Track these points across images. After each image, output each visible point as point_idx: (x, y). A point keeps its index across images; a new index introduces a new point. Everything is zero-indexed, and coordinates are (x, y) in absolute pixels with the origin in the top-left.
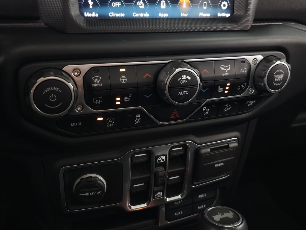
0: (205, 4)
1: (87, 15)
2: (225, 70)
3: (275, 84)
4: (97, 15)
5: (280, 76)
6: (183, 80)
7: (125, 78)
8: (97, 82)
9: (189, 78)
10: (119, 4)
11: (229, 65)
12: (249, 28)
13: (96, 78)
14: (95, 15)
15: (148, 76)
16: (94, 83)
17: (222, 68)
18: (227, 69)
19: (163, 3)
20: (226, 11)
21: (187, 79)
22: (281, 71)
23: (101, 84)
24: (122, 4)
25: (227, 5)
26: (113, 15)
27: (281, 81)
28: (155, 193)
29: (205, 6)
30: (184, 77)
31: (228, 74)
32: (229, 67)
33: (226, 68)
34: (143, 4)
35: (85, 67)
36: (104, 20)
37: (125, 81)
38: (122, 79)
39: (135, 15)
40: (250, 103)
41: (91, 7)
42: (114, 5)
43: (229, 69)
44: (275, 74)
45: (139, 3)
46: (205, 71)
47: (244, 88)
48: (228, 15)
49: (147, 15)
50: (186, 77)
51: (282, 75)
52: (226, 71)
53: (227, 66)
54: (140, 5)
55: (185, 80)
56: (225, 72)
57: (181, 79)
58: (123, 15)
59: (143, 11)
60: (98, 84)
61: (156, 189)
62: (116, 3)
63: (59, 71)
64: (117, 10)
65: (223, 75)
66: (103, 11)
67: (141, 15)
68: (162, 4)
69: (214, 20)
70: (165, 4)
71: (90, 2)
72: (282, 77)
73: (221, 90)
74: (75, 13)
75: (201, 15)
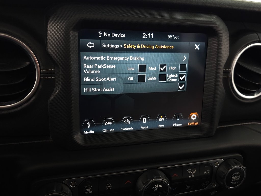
0: (178, 117)
1: (85, 133)
2: (192, 173)
3: (233, 183)
4: (93, 132)
5: (237, 177)
6: (156, 188)
7: (110, 186)
9: (161, 186)
10: (110, 123)
11: (195, 169)
13: (88, 187)
15: (128, 182)
16: (86, 191)
17: (189, 172)
18: (194, 172)
19: (145, 119)
20: (195, 121)
21: (159, 187)
22: (237, 173)
23: (92, 191)
24: (113, 123)
25: (196, 117)
26: (105, 131)
27: (238, 180)
29: (178, 118)
30: (157, 186)
31: (194, 176)
32: (195, 171)
33: (192, 171)
34: (129, 121)
37: (110, 187)
38: (108, 186)
39: (122, 129)
40: (213, 193)
41: (89, 127)
42: (106, 124)
43: (195, 172)
44: (233, 176)
45: (126, 121)
46: (175, 175)
47: (207, 184)
48: (197, 124)
49: (132, 129)
50: (158, 186)
51: (239, 177)
53: (193, 170)
54: (127, 122)
55: (158, 188)
56: (191, 174)
57: (155, 188)
58: (113, 130)
59: (129, 126)
60: (89, 191)
62: (108, 123)
64: (109, 127)
65: (190, 177)
66: (98, 129)
67: (127, 129)
68: (143, 120)
69: (185, 128)
70: (146, 120)
71: (89, 124)
72: (238, 178)
73: (188, 187)
74: (77, 137)
75: (175, 125)
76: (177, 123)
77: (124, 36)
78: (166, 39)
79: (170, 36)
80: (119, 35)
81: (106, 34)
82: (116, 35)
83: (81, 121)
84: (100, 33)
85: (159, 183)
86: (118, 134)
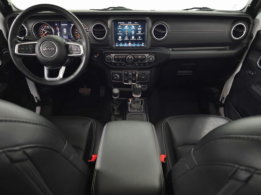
1: (116, 46)
3: (150, 60)
7: (120, 57)
8: (116, 57)
12: (148, 48)
14: (117, 46)
15: (124, 57)
20: (143, 45)
26: (120, 46)
28: (129, 81)
35: (114, 55)
36: (119, 47)
40: (147, 64)
46: (135, 57)
47: (145, 60)
48: (144, 46)
49: (127, 46)
52: (140, 57)
59: (126, 45)
61: (130, 80)
63: (110, 55)
64: (121, 45)
66: (119, 45)
67: (126, 46)
68: (129, 44)
69: (141, 47)
71: (117, 44)
72: (152, 59)
73: (139, 61)
74: (114, 46)
75: (138, 46)
76: (138, 45)
77: (124, 23)
78: (135, 24)
79: (135, 23)
80: (123, 23)
81: (120, 23)
82: (122, 23)
83: (115, 43)
84: (119, 22)
85: (130, 57)
86: (123, 47)
